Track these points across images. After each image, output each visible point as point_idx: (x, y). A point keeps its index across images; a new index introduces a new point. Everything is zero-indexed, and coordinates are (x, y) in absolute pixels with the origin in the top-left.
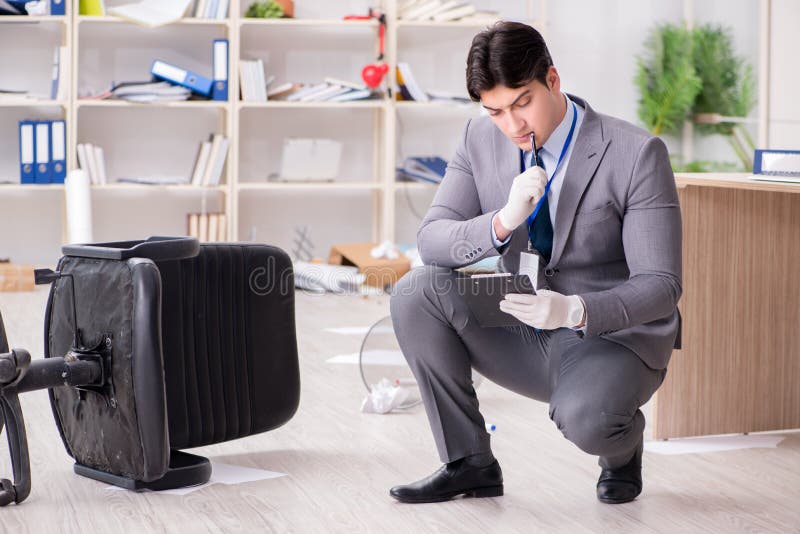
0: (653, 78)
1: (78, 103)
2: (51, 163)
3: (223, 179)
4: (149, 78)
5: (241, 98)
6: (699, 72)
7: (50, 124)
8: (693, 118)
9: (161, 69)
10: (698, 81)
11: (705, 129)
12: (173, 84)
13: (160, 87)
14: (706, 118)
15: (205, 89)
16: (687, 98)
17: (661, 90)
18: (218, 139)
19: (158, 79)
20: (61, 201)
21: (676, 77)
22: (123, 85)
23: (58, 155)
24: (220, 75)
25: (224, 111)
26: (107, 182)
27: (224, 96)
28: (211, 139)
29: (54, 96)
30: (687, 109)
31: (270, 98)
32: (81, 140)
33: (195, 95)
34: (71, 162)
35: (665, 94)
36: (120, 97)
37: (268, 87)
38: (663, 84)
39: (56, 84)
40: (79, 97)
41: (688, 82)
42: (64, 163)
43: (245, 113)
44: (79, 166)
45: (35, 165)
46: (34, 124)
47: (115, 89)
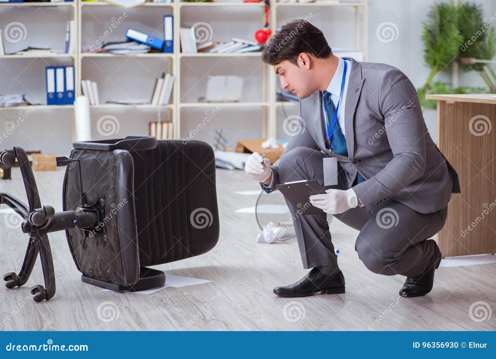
0: (434, 36)
1: (82, 55)
2: (66, 92)
3: (171, 101)
4: (125, 39)
5: (181, 51)
6: (462, 32)
7: (64, 68)
8: (459, 61)
9: (132, 34)
10: (461, 38)
11: (466, 68)
12: (140, 43)
13: (132, 45)
15: (159, 45)
16: (454, 48)
17: (439, 44)
18: (168, 76)
19: (130, 40)
21: (447, 35)
22: (109, 44)
23: (70, 87)
24: (168, 37)
25: (171, 59)
26: (100, 103)
27: (171, 50)
28: (163, 76)
29: (67, 51)
30: (455, 54)
31: (199, 51)
32: (84, 78)
33: (153, 49)
34: (78, 92)
35: (441, 46)
36: (108, 51)
37: (198, 44)
38: (440, 40)
39: (68, 44)
40: (82, 52)
41: (455, 39)
42: (73, 92)
43: (184, 60)
44: (83, 94)
45: (56, 93)
46: (55, 68)
47: (104, 46)
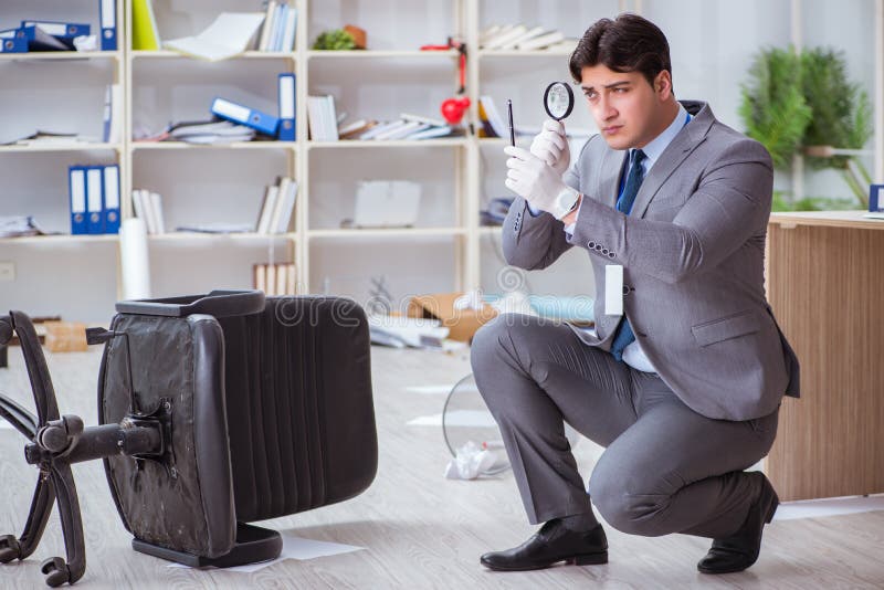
0: (759, 108)
1: (132, 146)
2: (104, 212)
3: (292, 227)
4: (209, 117)
5: (310, 138)
6: (809, 100)
7: (102, 169)
8: (804, 151)
9: (222, 107)
10: (808, 111)
11: (816, 163)
12: (236, 123)
13: (222, 128)
14: (817, 151)
15: (271, 128)
16: (796, 129)
17: (768, 122)
18: (286, 182)
19: (219, 118)
20: (115, 253)
21: (784, 107)
22: (181, 125)
23: (112, 203)
24: (287, 113)
25: (292, 153)
26: (166, 231)
27: (292, 136)
28: (278, 183)
29: (106, 139)
30: (797, 141)
31: (341, 137)
32: (136, 186)
33: (260, 135)
34: (126, 211)
35: (773, 125)
36: (179, 138)
37: (339, 125)
38: (770, 114)
39: (108, 125)
40: (134, 140)
41: (798, 112)
42: (118, 212)
43: (314, 154)
44: (135, 215)
45: (87, 214)
46: (85, 169)
47: (172, 130)
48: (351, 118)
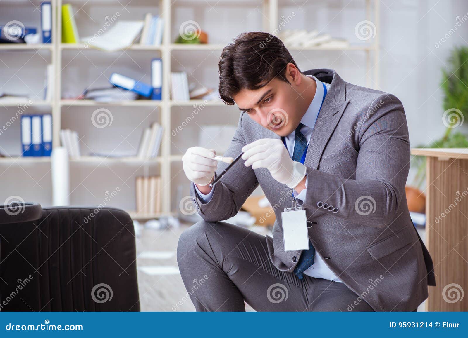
1: (61, 103)
2: (43, 144)
3: (160, 153)
4: (109, 85)
5: (171, 98)
7: (41, 117)
9: (117, 79)
12: (125, 89)
13: (117, 93)
15: (146, 92)
18: (156, 127)
19: (116, 87)
20: (48, 169)
22: (94, 90)
23: (47, 138)
24: (156, 83)
25: (160, 109)
26: (81, 156)
27: (159, 97)
28: (151, 126)
29: (45, 97)
31: (192, 98)
32: (64, 127)
33: (140, 97)
34: (56, 143)
36: (92, 98)
37: (190, 92)
39: (46, 90)
40: (63, 98)
42: (51, 144)
43: (176, 111)
44: (61, 145)
45: (32, 146)
46: (31, 117)
47: (86, 92)
48: (197, 87)
